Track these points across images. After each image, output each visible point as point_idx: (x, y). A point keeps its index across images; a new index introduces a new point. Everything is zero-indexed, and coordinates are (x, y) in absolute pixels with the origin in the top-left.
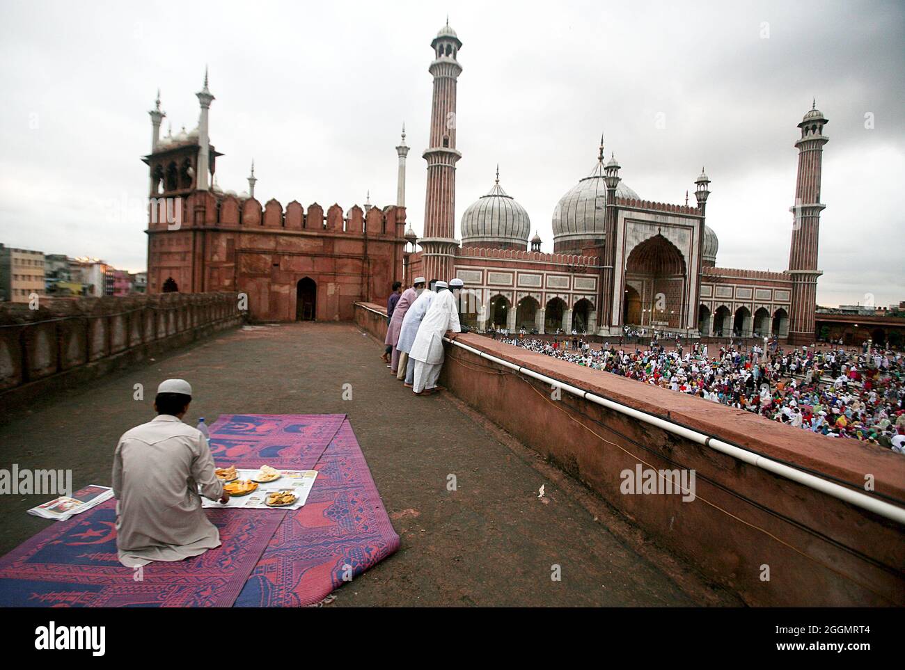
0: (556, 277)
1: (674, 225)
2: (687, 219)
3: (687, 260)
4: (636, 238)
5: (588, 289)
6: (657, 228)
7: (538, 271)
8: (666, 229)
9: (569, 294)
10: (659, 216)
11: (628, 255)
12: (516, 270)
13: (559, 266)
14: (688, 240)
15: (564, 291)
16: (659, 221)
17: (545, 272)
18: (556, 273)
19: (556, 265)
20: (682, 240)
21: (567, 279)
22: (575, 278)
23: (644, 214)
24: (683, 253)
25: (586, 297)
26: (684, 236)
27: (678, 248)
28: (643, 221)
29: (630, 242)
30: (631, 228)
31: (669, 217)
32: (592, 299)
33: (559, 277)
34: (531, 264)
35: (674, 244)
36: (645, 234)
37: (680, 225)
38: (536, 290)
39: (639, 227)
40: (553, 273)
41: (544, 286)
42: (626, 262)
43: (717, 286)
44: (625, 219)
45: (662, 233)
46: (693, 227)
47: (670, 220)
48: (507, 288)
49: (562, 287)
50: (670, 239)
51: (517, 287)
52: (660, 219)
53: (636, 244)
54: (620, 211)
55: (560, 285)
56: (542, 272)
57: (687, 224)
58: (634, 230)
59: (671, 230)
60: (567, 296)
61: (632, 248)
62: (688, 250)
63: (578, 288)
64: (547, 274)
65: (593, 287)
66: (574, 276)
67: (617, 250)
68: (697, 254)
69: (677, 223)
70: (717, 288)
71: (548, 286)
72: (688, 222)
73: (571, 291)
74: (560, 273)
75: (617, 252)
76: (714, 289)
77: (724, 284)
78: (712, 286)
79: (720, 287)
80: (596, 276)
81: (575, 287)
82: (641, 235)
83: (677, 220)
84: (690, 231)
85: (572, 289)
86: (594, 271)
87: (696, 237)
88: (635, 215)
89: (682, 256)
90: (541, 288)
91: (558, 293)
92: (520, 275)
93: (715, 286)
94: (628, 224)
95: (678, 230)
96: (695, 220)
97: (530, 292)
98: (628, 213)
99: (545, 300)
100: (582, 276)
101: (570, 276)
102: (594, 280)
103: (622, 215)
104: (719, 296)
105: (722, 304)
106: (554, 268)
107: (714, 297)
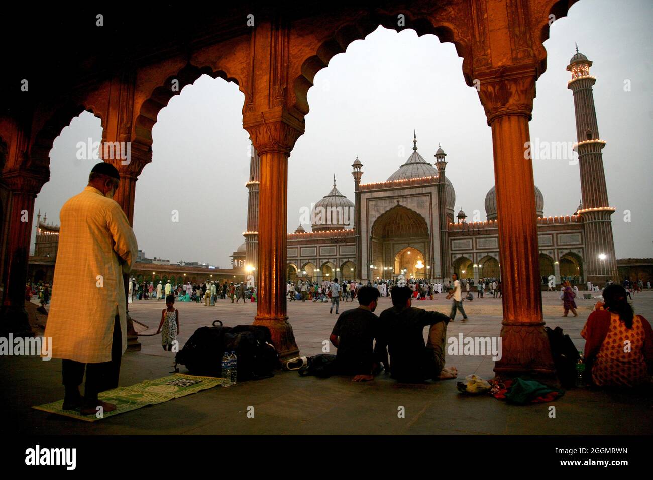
0: (326, 248)
1: (411, 195)
2: (424, 188)
3: (428, 221)
4: (378, 211)
5: (351, 253)
6: (395, 201)
7: (313, 245)
8: (405, 200)
9: (336, 258)
10: (397, 191)
11: (371, 225)
12: (299, 246)
13: (327, 240)
14: (428, 204)
15: (332, 257)
16: (396, 195)
17: (318, 245)
18: (326, 245)
19: (325, 239)
20: (420, 205)
21: (334, 249)
22: (341, 247)
23: (383, 192)
24: (423, 216)
25: (350, 259)
26: (423, 202)
27: (418, 212)
28: (382, 198)
29: (373, 215)
30: (372, 205)
31: (406, 190)
32: (355, 260)
33: (328, 247)
34: (308, 241)
35: (413, 210)
36: (385, 207)
37: (417, 194)
38: (313, 257)
39: (379, 203)
40: (323, 245)
41: (318, 254)
42: (371, 230)
43: (476, 239)
44: (367, 199)
45: (400, 204)
46: (431, 193)
47: (407, 192)
48: (294, 258)
49: (331, 254)
50: (409, 207)
51: (301, 256)
52: (397, 193)
53: (378, 215)
54: (362, 195)
55: (329, 253)
56: (316, 245)
57: (425, 192)
58: (376, 206)
59: (409, 200)
60: (335, 260)
61: (374, 219)
62: (428, 212)
63: (343, 254)
64: (320, 247)
65: (353, 251)
66: (339, 246)
67: (362, 223)
68: (438, 214)
69: (413, 193)
70: (478, 240)
71: (321, 254)
72: (425, 190)
73: (338, 256)
74: (328, 245)
75: (362, 224)
76: (474, 242)
77: (485, 236)
78: (472, 239)
79: (481, 240)
80: (355, 243)
81: (341, 253)
82: (381, 208)
83: (413, 191)
84: (428, 197)
85: (338, 254)
86: (353, 240)
87: (435, 201)
88: (376, 195)
89: (423, 219)
90: (316, 256)
91: (328, 259)
92: (302, 249)
93: (474, 239)
94: (370, 202)
95: (415, 198)
96: (432, 187)
97: (309, 259)
98: (369, 194)
99: (320, 263)
100: (346, 245)
101: (336, 246)
102: (355, 246)
103: (364, 197)
104: (482, 247)
105: (486, 254)
106: (324, 241)
107: (474, 248)
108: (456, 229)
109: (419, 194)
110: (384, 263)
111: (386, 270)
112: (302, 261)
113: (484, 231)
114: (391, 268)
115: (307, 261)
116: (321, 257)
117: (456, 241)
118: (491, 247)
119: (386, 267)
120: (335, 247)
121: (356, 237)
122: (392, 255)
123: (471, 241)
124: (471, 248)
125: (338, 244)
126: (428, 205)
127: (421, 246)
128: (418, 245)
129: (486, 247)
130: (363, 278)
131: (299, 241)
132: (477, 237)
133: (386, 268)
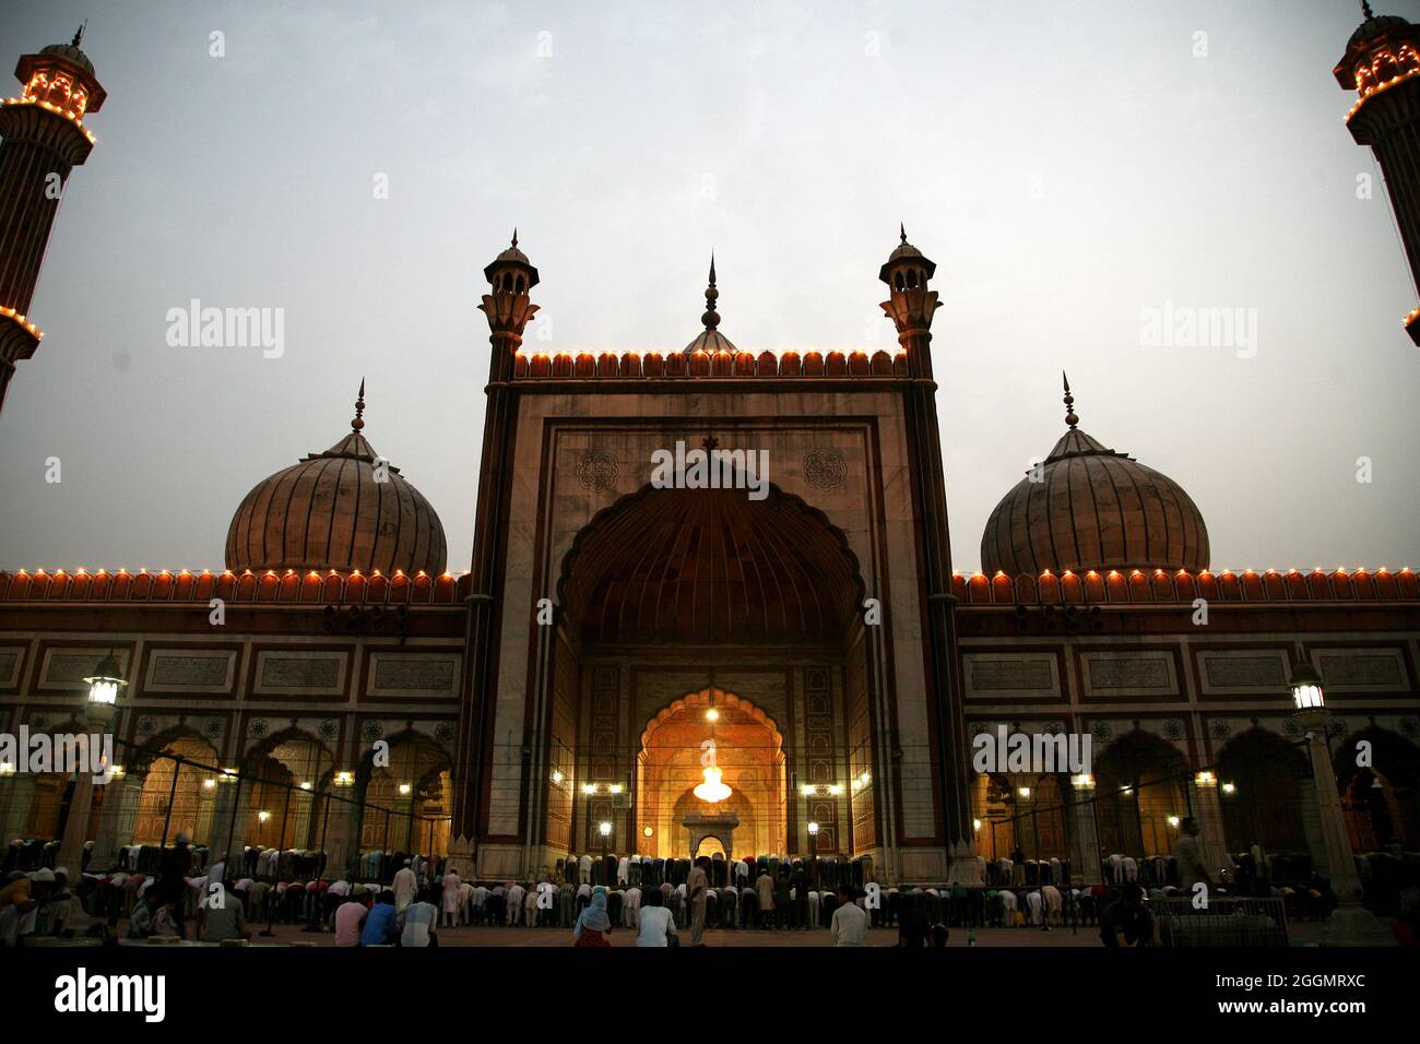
0: (291, 655)
1: (777, 419)
2: (839, 395)
3: (860, 544)
4: (601, 482)
5: (429, 693)
6: (698, 439)
7: (221, 638)
8: (744, 439)
9: (342, 715)
10: (704, 399)
11: (563, 547)
12: (140, 639)
13: (307, 614)
14: (858, 470)
15: (320, 707)
16: (703, 413)
17: (249, 639)
18: (294, 639)
19: (293, 613)
20: (822, 471)
21: (336, 663)
22: (373, 659)
23: (634, 397)
24: (836, 521)
25: (418, 726)
26: (835, 456)
27: (810, 502)
28: (630, 420)
29: (573, 499)
30: (576, 452)
31: (753, 396)
32: (444, 733)
33: (303, 655)
35: (785, 489)
36: (642, 468)
37: (805, 419)
38: (210, 704)
39: (613, 442)
40: (281, 639)
41: (242, 689)
43: (1078, 649)
44: (548, 422)
46: (873, 420)
47: (754, 405)
49: (314, 691)
51: (141, 695)
52: (704, 406)
53: (600, 502)
54: (526, 400)
55: (309, 683)
56: (238, 639)
57: (841, 412)
58: (592, 455)
60: (336, 723)
61: (580, 521)
62: (863, 505)
63: (383, 693)
65: (448, 685)
66: (368, 650)
67: (512, 532)
68: (910, 517)
69: (789, 413)
70: (1084, 658)
71: (258, 689)
72: (841, 404)
73: (352, 705)
74: (308, 640)
75: (510, 541)
76: (1070, 664)
77: (1119, 640)
78: (1058, 650)
79: (1102, 655)
80: (460, 642)
81: (371, 691)
82: (622, 470)
83: (788, 405)
84: (859, 437)
85: (354, 695)
86: (450, 625)
87: (894, 455)
88: (596, 405)
89: (839, 534)
90: (231, 697)
91: (295, 715)
92: (155, 653)
93: (1068, 652)
94: (565, 437)
95: (797, 437)
96: (879, 396)
97: (184, 712)
98: (560, 399)
99: (243, 739)
100: (402, 649)
101: (350, 649)
102: (457, 659)
103: (534, 411)
104: (1107, 693)
105: (1129, 726)
106: (287, 622)
107: (1074, 697)
108: (985, 601)
109: (820, 419)
110: (583, 760)
111: (591, 800)
112: (142, 719)
113: (1112, 613)
114: (616, 789)
115: (173, 721)
116: (256, 705)
117: (980, 657)
118: (1147, 692)
119: (590, 781)
120: (343, 656)
121: (475, 603)
122: (624, 721)
123: (1053, 658)
124: (1056, 691)
125: (359, 643)
126: (860, 470)
127: (772, 687)
128: (761, 682)
129: (1127, 692)
130: (495, 827)
131: (145, 612)
132: (1083, 640)
133: (589, 789)
